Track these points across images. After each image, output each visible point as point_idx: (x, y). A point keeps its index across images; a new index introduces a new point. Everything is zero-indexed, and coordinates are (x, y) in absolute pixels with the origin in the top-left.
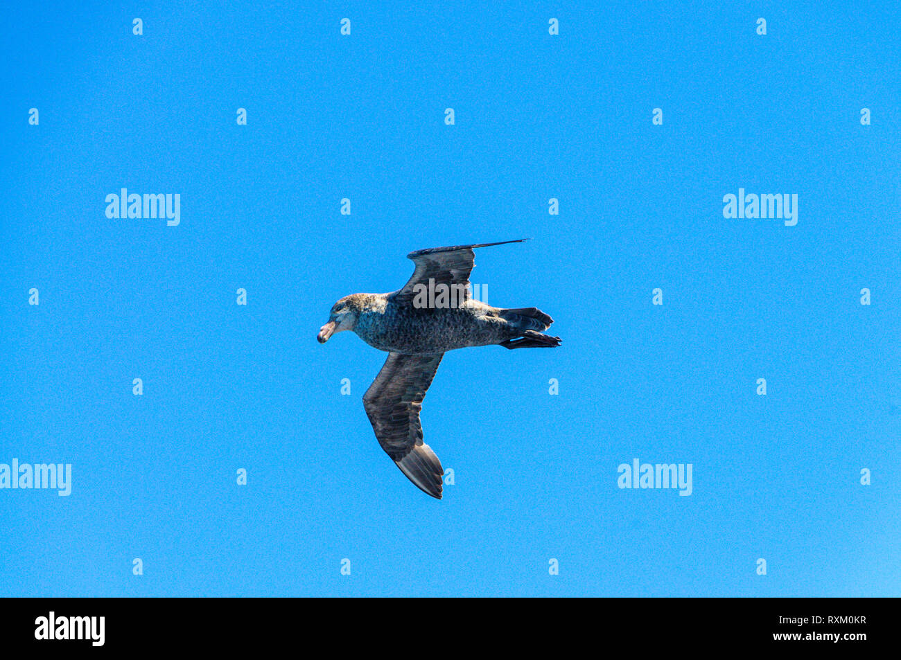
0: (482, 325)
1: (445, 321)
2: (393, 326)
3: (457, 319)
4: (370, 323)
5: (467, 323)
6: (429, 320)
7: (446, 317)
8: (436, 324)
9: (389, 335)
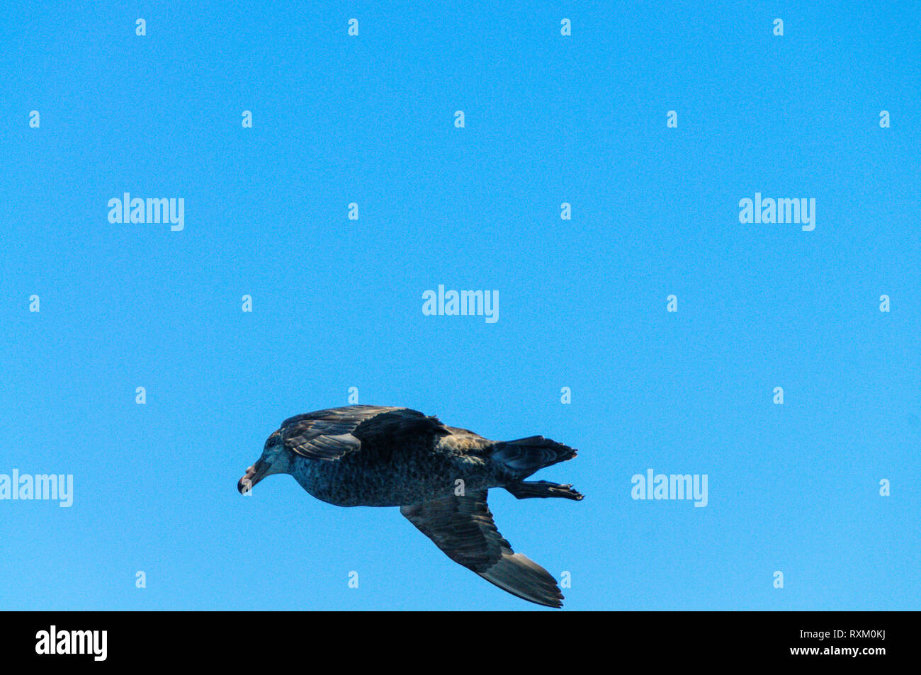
0: (467, 470)
1: (409, 471)
2: (337, 479)
3: (425, 467)
4: (308, 475)
5: (441, 469)
6: (386, 470)
7: (410, 467)
8: (396, 475)
9: (334, 492)
